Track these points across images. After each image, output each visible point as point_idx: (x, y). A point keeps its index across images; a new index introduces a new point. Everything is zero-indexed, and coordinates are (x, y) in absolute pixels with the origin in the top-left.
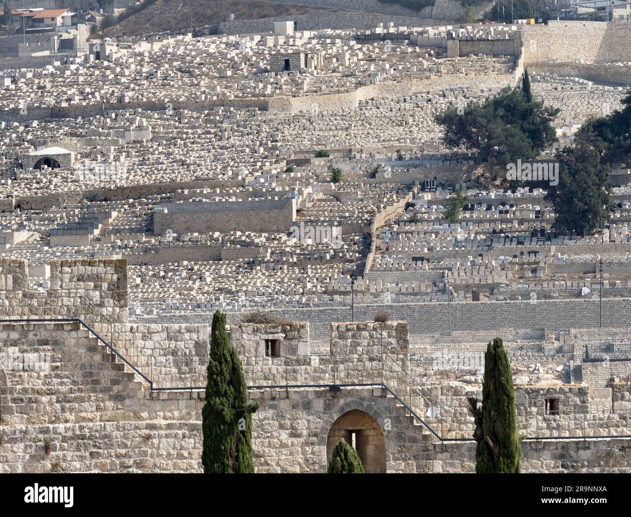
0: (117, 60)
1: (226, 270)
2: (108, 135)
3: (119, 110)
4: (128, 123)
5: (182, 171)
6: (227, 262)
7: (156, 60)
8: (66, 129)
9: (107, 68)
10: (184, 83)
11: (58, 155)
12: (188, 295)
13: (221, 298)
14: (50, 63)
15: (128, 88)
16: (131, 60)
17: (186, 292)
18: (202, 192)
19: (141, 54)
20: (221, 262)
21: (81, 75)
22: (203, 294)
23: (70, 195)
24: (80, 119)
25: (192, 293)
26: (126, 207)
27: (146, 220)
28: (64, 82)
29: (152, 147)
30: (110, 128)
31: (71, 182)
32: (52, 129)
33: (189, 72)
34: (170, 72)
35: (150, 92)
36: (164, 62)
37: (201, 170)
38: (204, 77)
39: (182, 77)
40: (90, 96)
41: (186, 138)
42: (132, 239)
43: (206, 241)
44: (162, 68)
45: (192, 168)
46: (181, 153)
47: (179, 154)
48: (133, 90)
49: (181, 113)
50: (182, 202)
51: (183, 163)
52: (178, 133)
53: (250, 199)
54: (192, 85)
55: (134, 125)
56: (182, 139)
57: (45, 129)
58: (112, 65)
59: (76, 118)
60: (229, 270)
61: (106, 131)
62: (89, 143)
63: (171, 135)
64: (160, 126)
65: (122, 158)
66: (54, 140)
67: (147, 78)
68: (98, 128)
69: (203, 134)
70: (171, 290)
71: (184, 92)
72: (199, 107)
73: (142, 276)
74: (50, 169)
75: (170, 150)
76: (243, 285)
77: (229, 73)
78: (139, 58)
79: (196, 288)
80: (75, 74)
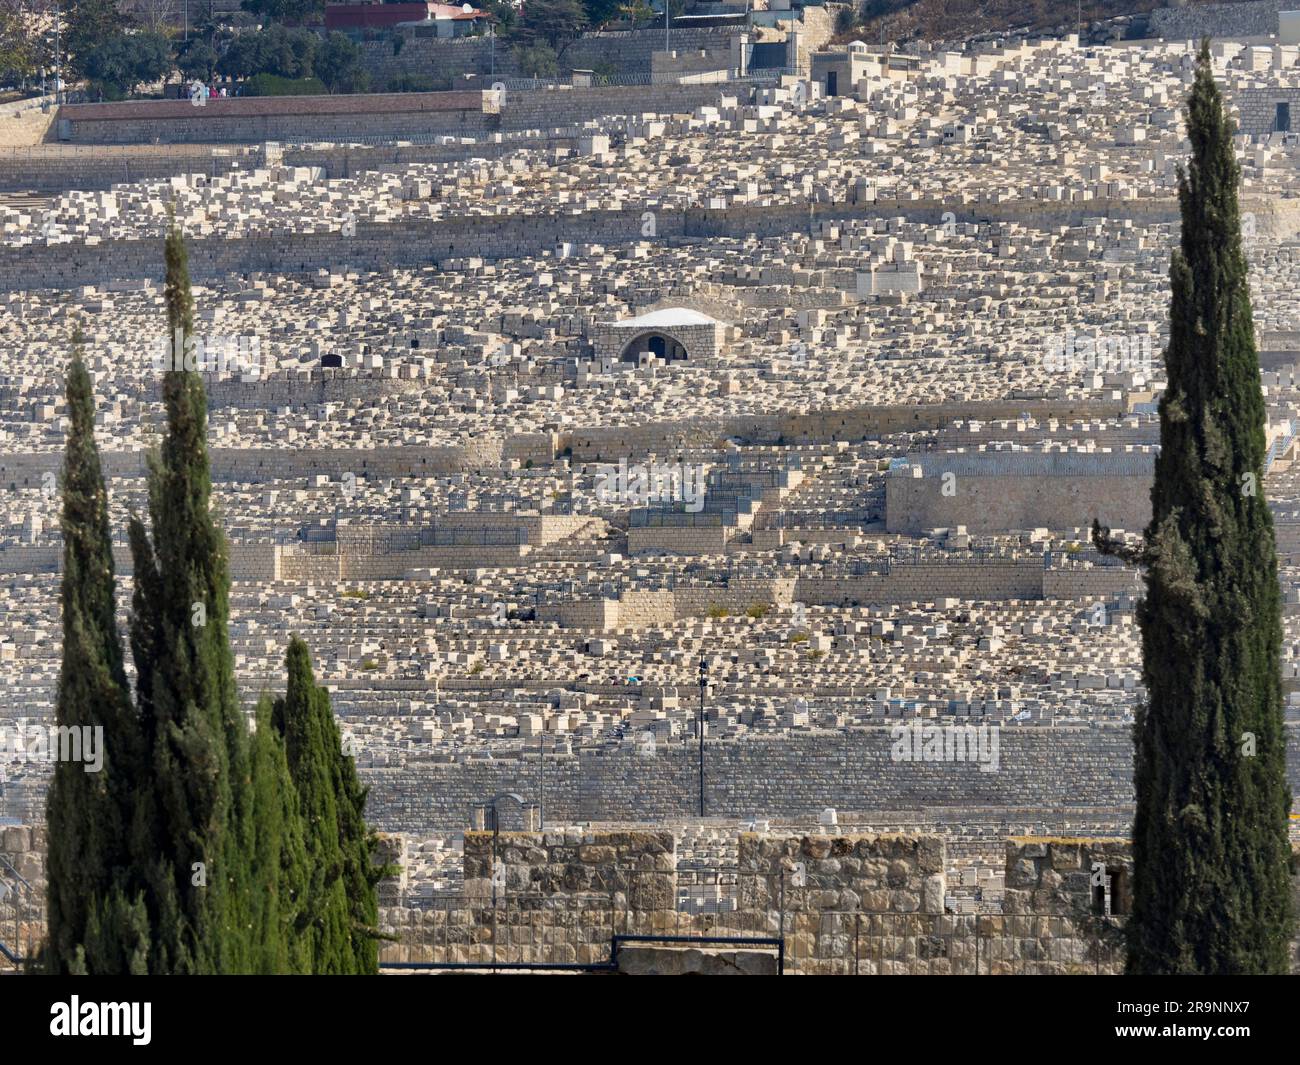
0: (876, 96)
1: (1046, 622)
2: (816, 280)
3: (848, 219)
4: (867, 254)
5: (982, 375)
6: (1054, 603)
7: (970, 99)
8: (714, 263)
9: (849, 116)
10: (1026, 158)
11: (683, 328)
12: (937, 681)
13: (1015, 691)
14: (714, 102)
15: (886, 165)
16: (911, 98)
17: (931, 675)
18: (1013, 427)
19: (938, 84)
20: (1039, 603)
21: (782, 131)
22: (973, 679)
23: (695, 428)
24: (752, 240)
25: (946, 676)
26: (829, 460)
27: (872, 495)
28: (735, 148)
29: (919, 313)
30: (820, 264)
31: (708, 395)
32: (679, 264)
33: (1045, 131)
34: (997, 130)
35: (937, 179)
36: (991, 106)
37: (1030, 372)
38: (1076, 143)
39: (1024, 141)
40: (789, 185)
41: (1008, 294)
42: (831, 539)
43: (1010, 549)
44: (979, 120)
45: (1009, 367)
46: (989, 330)
47: (982, 332)
48: (899, 171)
49: (1003, 232)
50: (961, 450)
51: (989, 355)
52: (988, 280)
53: (1129, 448)
54: (1045, 162)
55: (881, 260)
56: (996, 296)
57: (662, 262)
58: (861, 108)
59: (743, 237)
60: (1055, 622)
61: (811, 272)
62: (767, 299)
63: (969, 286)
64: (945, 261)
65: (842, 342)
66: (679, 293)
67: (937, 143)
68: (792, 263)
69: (1049, 284)
70: (897, 669)
71: (1020, 178)
72: (1048, 216)
73: (837, 633)
74: (662, 362)
75: (964, 323)
76: (1078, 659)
77: (1139, 135)
78: (930, 93)
79: (958, 665)
80: (767, 130)
